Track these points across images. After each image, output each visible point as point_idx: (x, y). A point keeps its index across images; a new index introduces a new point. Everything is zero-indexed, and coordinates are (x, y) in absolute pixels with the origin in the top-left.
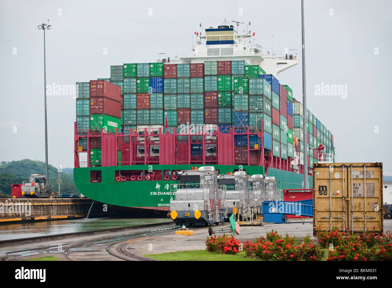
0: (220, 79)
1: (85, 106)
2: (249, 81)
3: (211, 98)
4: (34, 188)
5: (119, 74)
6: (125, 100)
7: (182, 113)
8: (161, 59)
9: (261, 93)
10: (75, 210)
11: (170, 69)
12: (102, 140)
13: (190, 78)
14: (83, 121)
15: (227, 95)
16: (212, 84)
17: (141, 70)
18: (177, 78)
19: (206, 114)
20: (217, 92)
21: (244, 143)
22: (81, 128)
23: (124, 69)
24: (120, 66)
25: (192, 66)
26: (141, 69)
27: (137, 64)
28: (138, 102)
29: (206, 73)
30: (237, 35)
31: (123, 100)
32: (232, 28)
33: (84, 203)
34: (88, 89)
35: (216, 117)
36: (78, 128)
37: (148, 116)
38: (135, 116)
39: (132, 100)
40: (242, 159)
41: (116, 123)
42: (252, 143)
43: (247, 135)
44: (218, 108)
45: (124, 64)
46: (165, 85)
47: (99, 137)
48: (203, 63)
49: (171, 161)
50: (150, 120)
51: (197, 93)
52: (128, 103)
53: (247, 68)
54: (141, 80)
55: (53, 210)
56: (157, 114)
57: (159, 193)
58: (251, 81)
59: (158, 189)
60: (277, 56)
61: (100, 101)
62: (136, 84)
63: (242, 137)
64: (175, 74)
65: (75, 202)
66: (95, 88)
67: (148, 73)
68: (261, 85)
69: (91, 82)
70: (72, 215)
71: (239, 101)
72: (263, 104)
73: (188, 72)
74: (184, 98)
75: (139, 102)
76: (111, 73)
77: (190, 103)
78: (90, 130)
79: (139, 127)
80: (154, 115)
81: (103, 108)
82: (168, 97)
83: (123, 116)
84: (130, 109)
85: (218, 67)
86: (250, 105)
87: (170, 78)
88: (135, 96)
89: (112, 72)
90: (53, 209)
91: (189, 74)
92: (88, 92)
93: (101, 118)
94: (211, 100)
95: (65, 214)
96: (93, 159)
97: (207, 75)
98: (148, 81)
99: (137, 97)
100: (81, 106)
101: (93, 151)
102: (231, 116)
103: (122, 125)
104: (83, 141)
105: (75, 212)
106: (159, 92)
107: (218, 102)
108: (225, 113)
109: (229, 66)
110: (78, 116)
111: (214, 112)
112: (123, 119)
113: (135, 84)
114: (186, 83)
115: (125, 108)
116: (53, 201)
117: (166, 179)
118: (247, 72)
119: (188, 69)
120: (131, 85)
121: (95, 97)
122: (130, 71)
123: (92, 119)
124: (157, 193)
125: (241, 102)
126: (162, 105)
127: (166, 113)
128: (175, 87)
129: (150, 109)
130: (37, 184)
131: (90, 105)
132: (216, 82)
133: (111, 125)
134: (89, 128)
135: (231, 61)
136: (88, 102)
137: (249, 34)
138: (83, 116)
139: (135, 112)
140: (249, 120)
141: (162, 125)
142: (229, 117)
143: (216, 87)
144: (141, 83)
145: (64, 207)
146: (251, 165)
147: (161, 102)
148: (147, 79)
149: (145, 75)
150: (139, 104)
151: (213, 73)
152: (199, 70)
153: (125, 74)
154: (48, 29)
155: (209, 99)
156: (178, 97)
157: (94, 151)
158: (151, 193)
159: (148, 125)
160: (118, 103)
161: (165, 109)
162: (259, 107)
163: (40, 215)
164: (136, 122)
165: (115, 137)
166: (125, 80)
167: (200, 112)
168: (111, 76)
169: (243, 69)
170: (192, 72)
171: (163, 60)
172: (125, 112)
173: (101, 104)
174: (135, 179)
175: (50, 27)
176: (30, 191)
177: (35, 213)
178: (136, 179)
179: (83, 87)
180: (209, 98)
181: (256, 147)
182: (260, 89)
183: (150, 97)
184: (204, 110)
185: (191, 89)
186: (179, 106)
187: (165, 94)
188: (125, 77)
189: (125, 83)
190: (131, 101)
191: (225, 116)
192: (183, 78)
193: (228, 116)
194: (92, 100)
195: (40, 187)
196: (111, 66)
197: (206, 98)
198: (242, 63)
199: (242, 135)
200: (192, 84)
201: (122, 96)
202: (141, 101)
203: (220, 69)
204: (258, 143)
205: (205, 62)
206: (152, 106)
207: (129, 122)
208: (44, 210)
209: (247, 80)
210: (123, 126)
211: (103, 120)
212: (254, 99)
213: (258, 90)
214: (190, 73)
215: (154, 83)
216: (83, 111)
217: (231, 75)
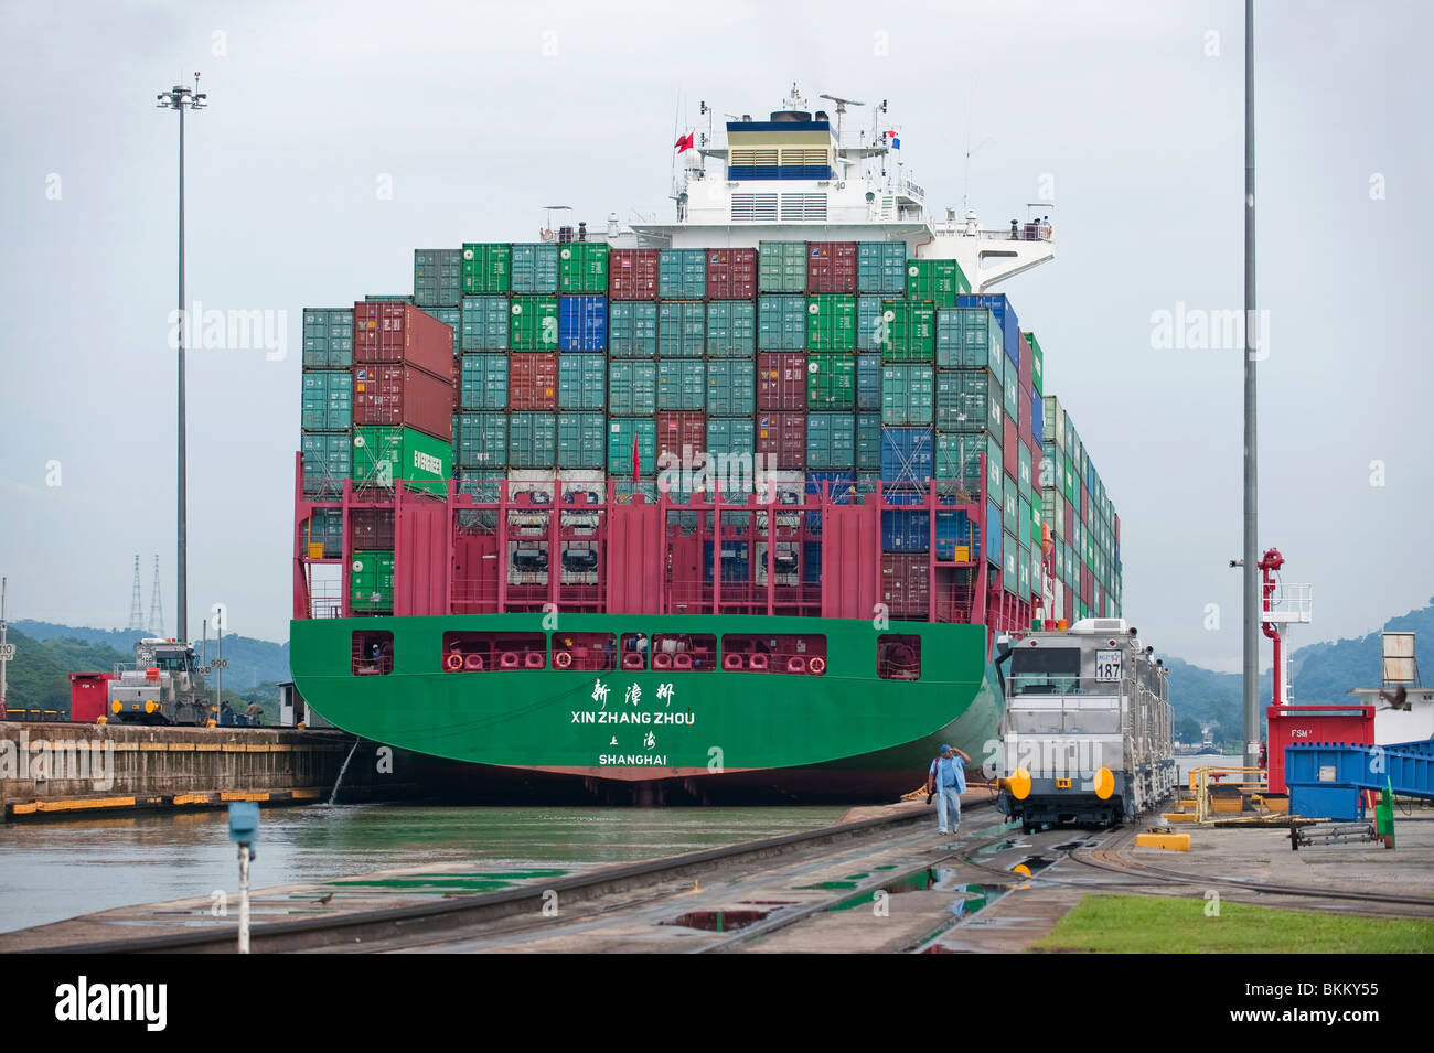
0: (814, 309)
1: (334, 396)
2: (935, 316)
3: (782, 375)
4: (159, 688)
5: (444, 282)
6: (465, 376)
7: (673, 426)
8: (556, 229)
9: (981, 362)
10: (290, 772)
11: (634, 266)
12: (397, 521)
13: (706, 301)
14: (326, 451)
15: (839, 364)
16: (787, 325)
17: (528, 270)
18: (658, 301)
19: (764, 434)
20: (805, 355)
21: (914, 540)
22: (318, 476)
23: (463, 262)
24: (449, 251)
25: (714, 257)
26: (528, 264)
27: (513, 244)
28: (512, 383)
29: (763, 286)
30: (838, 148)
31: (459, 377)
32: (822, 120)
33: (317, 747)
34: (347, 332)
35: (797, 445)
36: (306, 476)
37: (549, 435)
38: (500, 435)
39: (491, 377)
40: (906, 598)
41: (437, 460)
42: (943, 543)
43: (927, 513)
44: (805, 412)
45: (464, 245)
46: (614, 324)
47: (384, 510)
48: (753, 249)
49: (650, 602)
50: (556, 450)
51: (731, 357)
52: (475, 385)
53: (914, 271)
54: (525, 304)
55: (224, 771)
56: (581, 427)
57: (605, 717)
58: (943, 318)
59: (600, 701)
60: (980, 228)
61: (389, 379)
62: (505, 319)
63: (907, 518)
64: (650, 285)
65: (292, 744)
66: (372, 331)
67: (552, 278)
68: (980, 333)
69: (358, 310)
70: (281, 791)
71: (898, 387)
72: (986, 400)
73: (700, 278)
74: (681, 375)
75: (517, 386)
76: (417, 277)
77: (706, 392)
78: (353, 484)
79: (515, 475)
80: (572, 433)
81: (400, 405)
82: (625, 368)
83: (459, 433)
84: (483, 410)
85: (810, 265)
86: (940, 403)
87: (634, 300)
88: (502, 362)
89: (421, 274)
90: (225, 766)
91: (703, 286)
92: (347, 345)
93: (395, 439)
94: (781, 385)
95: (261, 786)
96: (360, 587)
97: (768, 293)
98: (551, 307)
99: (509, 365)
100: (319, 394)
101: (361, 559)
102: (852, 442)
103: (454, 468)
104: (326, 524)
105: (290, 780)
106: (590, 351)
107: (806, 390)
108: (831, 429)
109: (848, 262)
110: (306, 431)
111: (790, 426)
112: (458, 445)
113: (503, 317)
114: (691, 320)
115: (465, 404)
116: (224, 739)
117: (629, 665)
118: (914, 285)
119: (700, 269)
120: (490, 320)
121: (371, 363)
122: (486, 271)
123: (360, 441)
124: (598, 717)
125: (907, 394)
126: (601, 396)
127: (615, 428)
128: (650, 334)
129: (556, 412)
130: (165, 674)
131: (354, 393)
132: (799, 317)
133: (423, 467)
134: (348, 476)
135: (856, 245)
136: (346, 380)
137: (880, 145)
138: (326, 432)
139: (501, 421)
140: (934, 457)
141: (599, 469)
142: (848, 444)
143: (802, 336)
144: (525, 314)
145: (257, 759)
146: (940, 621)
147: (599, 386)
148: (550, 302)
149: (540, 288)
150: (517, 392)
151: (789, 286)
152: (740, 272)
153: (469, 282)
154: (193, 108)
155: (774, 380)
156: (663, 369)
157: (366, 561)
158: (576, 718)
159: (551, 468)
160: (442, 385)
161: (613, 410)
162: (971, 413)
163: (186, 789)
164: (503, 455)
165: (447, 508)
166: (467, 305)
167: (739, 426)
168: (417, 288)
169: (899, 271)
170: (714, 279)
171: (562, 230)
172: (466, 421)
173: (395, 389)
174: (515, 664)
175: (201, 101)
176: (142, 698)
177: (171, 779)
178: (522, 664)
179: (328, 325)
180: (775, 374)
181: (962, 555)
182: (975, 347)
183: (557, 369)
184: (755, 418)
185: (710, 344)
186: (663, 402)
187: (614, 358)
188: (466, 294)
189: (465, 314)
190: (489, 379)
191: (831, 440)
192: (682, 300)
193: (843, 441)
194: (361, 373)
195: (177, 684)
196: (416, 251)
197: (764, 374)
198: (898, 252)
199: (907, 512)
200: (711, 324)
201: (457, 362)
202: (524, 380)
203: (815, 272)
204: (965, 540)
205: (760, 243)
206: (566, 400)
207: (480, 457)
208: (197, 771)
209: (930, 312)
210: (456, 471)
211: (401, 448)
212: (955, 381)
213: (970, 352)
214: (708, 281)
215: (575, 316)
216: (326, 412)
217: (856, 294)
